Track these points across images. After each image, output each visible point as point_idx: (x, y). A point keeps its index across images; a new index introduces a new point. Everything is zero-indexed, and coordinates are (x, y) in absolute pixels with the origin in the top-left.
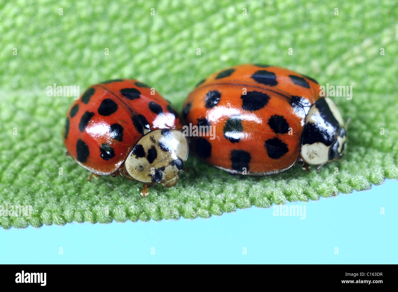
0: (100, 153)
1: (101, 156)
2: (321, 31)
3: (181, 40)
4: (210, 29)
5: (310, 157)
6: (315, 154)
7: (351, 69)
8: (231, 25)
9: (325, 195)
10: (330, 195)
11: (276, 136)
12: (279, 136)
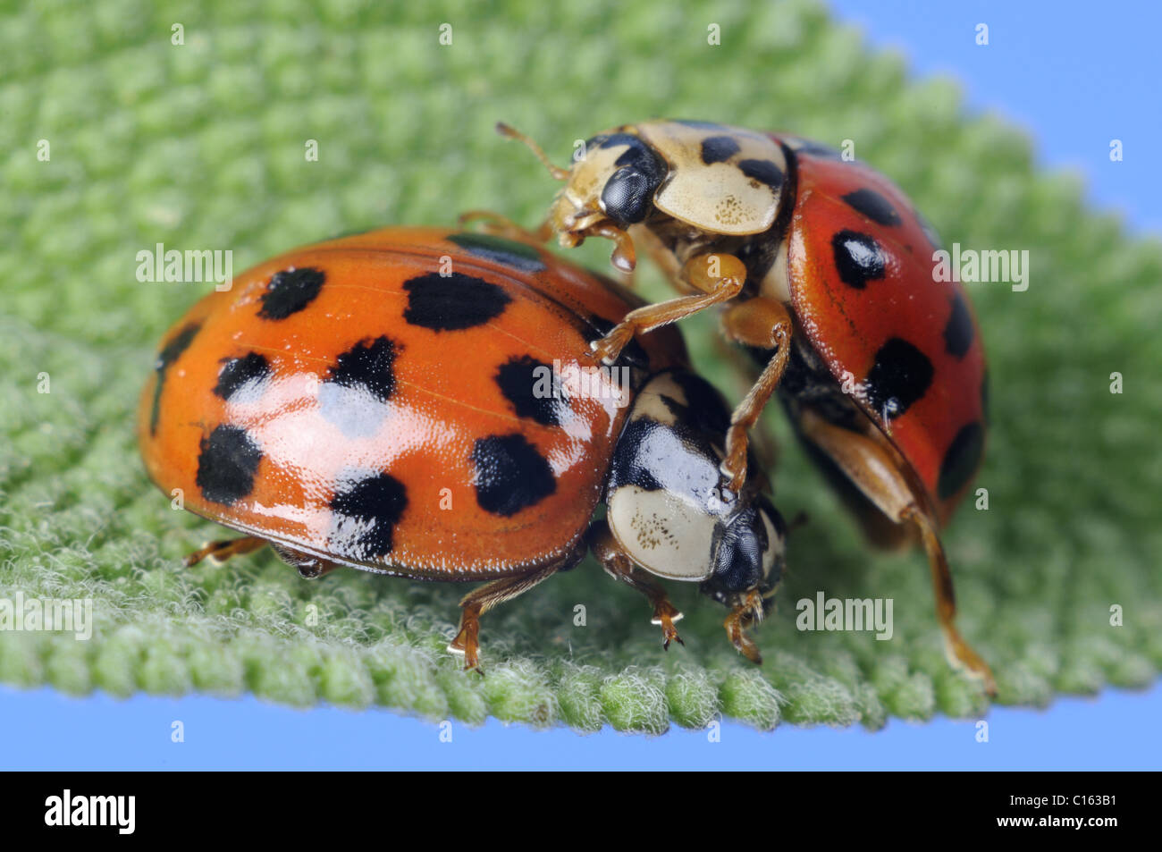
6: (661, 530)
9: (509, 708)
10: (528, 715)
11: (518, 426)
12: (532, 429)
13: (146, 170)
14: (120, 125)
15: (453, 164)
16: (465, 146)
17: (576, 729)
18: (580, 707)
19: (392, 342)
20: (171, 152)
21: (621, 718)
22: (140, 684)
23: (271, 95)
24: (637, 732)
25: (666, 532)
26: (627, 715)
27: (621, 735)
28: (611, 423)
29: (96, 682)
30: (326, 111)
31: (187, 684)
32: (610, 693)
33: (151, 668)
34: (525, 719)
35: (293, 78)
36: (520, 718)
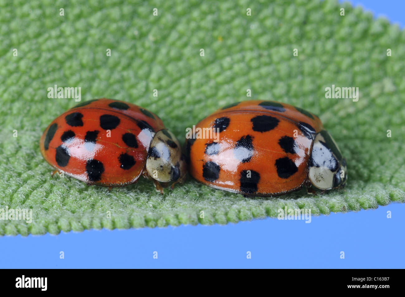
0: (120, 164)
1: (121, 167)
2: (313, 82)
3: (179, 87)
4: (208, 77)
5: (317, 180)
7: (342, 119)
8: (228, 73)
9: (335, 209)
10: (341, 210)
11: (286, 155)
12: (289, 155)
13: (221, 93)
14: (212, 83)
15: (300, 78)
16: (302, 73)
17: (354, 211)
18: (354, 205)
19: (251, 136)
20: (226, 87)
21: (365, 206)
22: (240, 219)
23: (250, 69)
24: (370, 209)
25: (322, 178)
26: (366, 205)
27: (366, 210)
28: (309, 150)
29: (228, 220)
30: (264, 70)
31: (251, 216)
32: (361, 200)
33: (242, 214)
34: (340, 211)
35: (254, 64)
36: (339, 211)
